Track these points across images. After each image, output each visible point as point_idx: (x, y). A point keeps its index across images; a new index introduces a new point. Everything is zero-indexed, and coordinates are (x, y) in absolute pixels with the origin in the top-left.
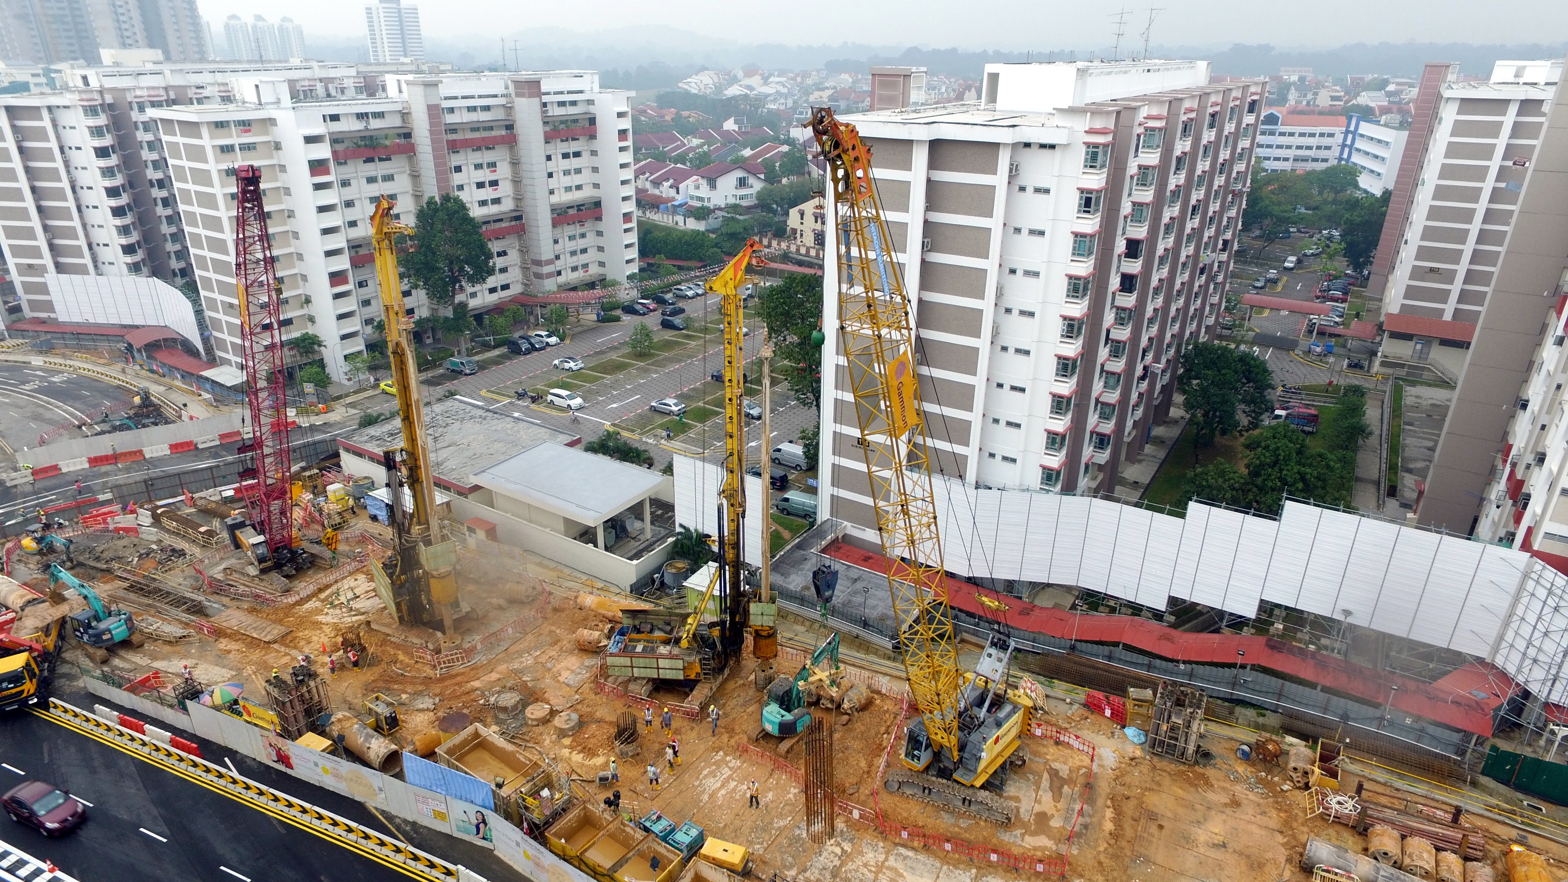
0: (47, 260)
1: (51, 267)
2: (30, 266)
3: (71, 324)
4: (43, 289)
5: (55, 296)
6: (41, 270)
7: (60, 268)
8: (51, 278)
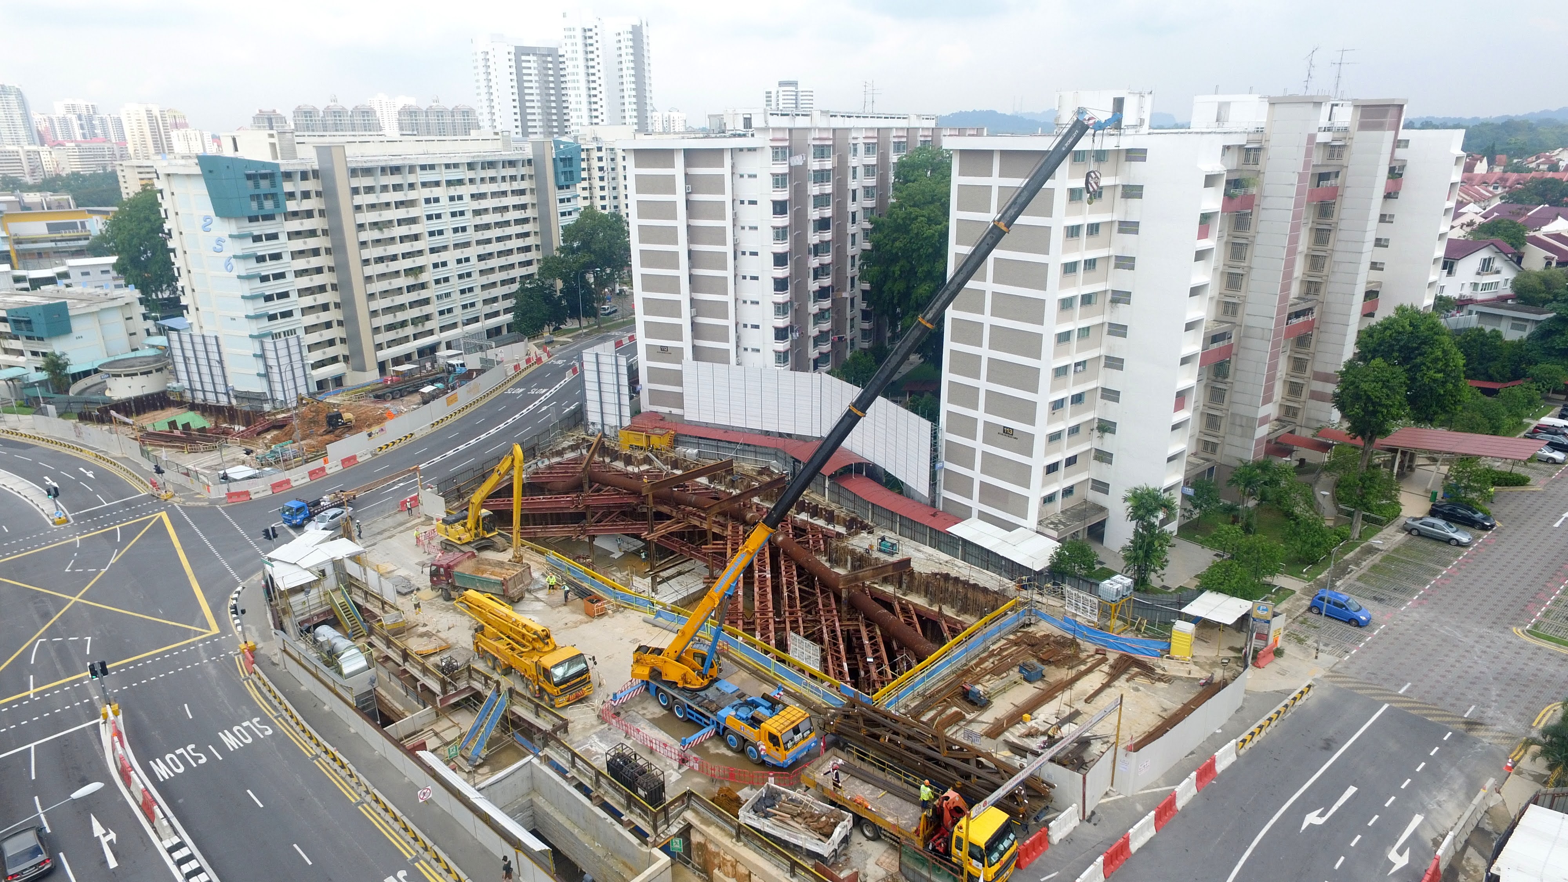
0: (686, 344)
1: (688, 353)
2: (664, 349)
3: (698, 425)
4: (677, 378)
5: (688, 390)
6: (676, 355)
7: (698, 354)
8: (688, 365)
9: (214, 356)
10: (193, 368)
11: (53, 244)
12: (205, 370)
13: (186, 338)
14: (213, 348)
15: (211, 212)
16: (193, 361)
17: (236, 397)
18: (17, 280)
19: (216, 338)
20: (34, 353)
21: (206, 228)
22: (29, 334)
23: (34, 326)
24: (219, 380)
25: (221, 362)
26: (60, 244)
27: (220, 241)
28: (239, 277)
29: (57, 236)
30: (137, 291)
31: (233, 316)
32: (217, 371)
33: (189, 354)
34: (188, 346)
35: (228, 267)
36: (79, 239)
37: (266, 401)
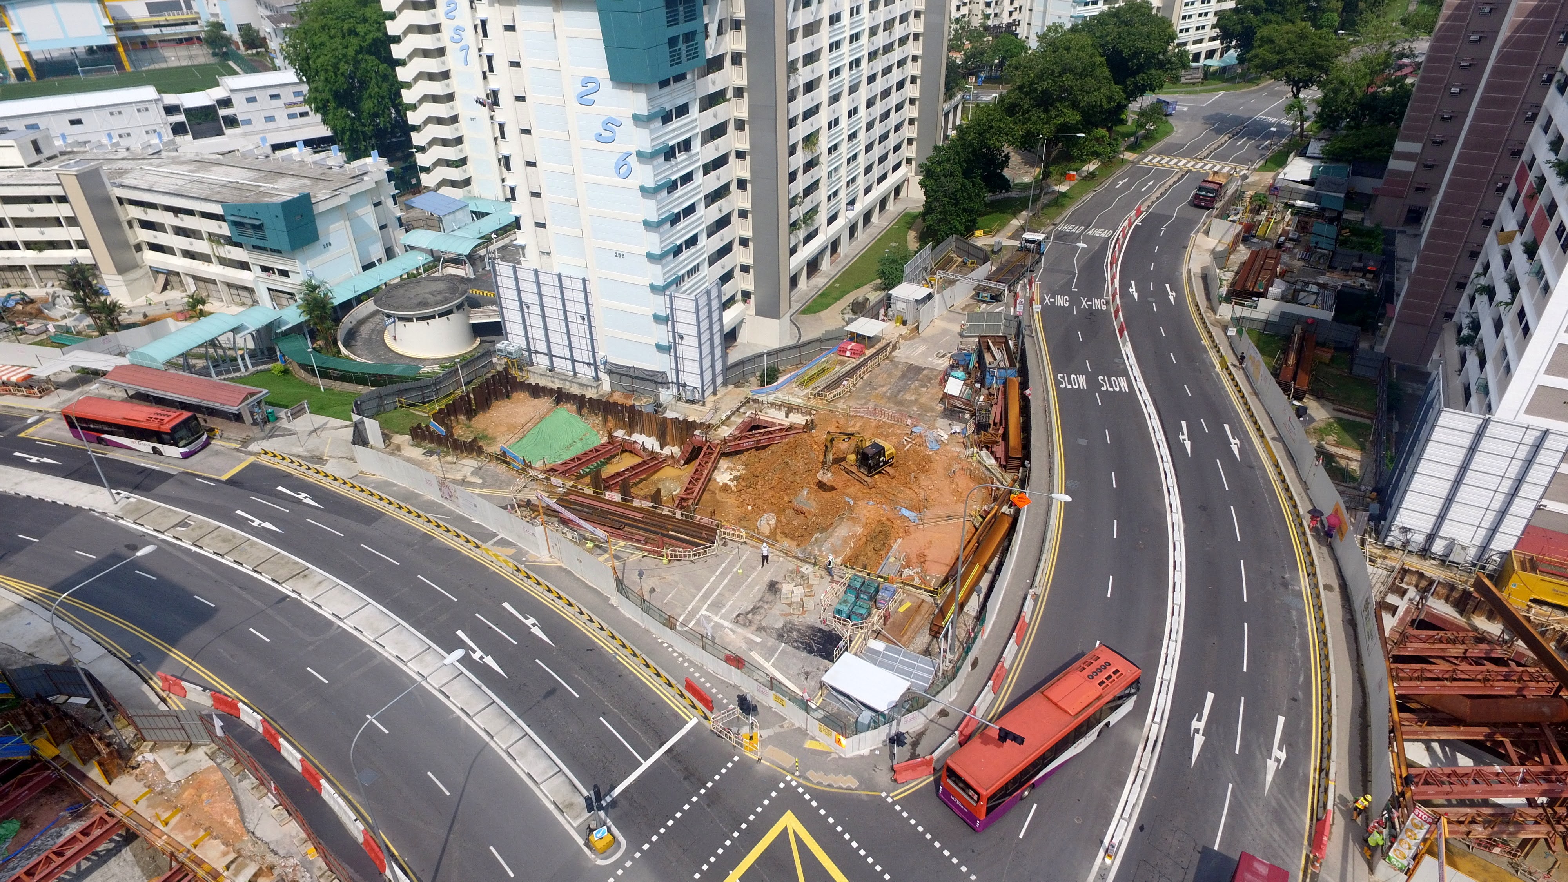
9: (576, 308)
10: (535, 320)
11: (157, 31)
12: (556, 325)
13: (525, 275)
14: (575, 296)
15: (602, 72)
16: (535, 309)
17: (610, 372)
18: (170, 110)
19: (584, 280)
20: (265, 269)
21: (585, 100)
22: (259, 243)
23: (267, 232)
24: (581, 344)
25: (588, 318)
26: (166, 30)
27: (611, 124)
28: (643, 190)
29: (161, 19)
30: (383, 160)
31: (621, 249)
32: (579, 329)
33: (530, 298)
34: (529, 287)
35: (622, 168)
36: (186, 24)
37: (665, 384)
